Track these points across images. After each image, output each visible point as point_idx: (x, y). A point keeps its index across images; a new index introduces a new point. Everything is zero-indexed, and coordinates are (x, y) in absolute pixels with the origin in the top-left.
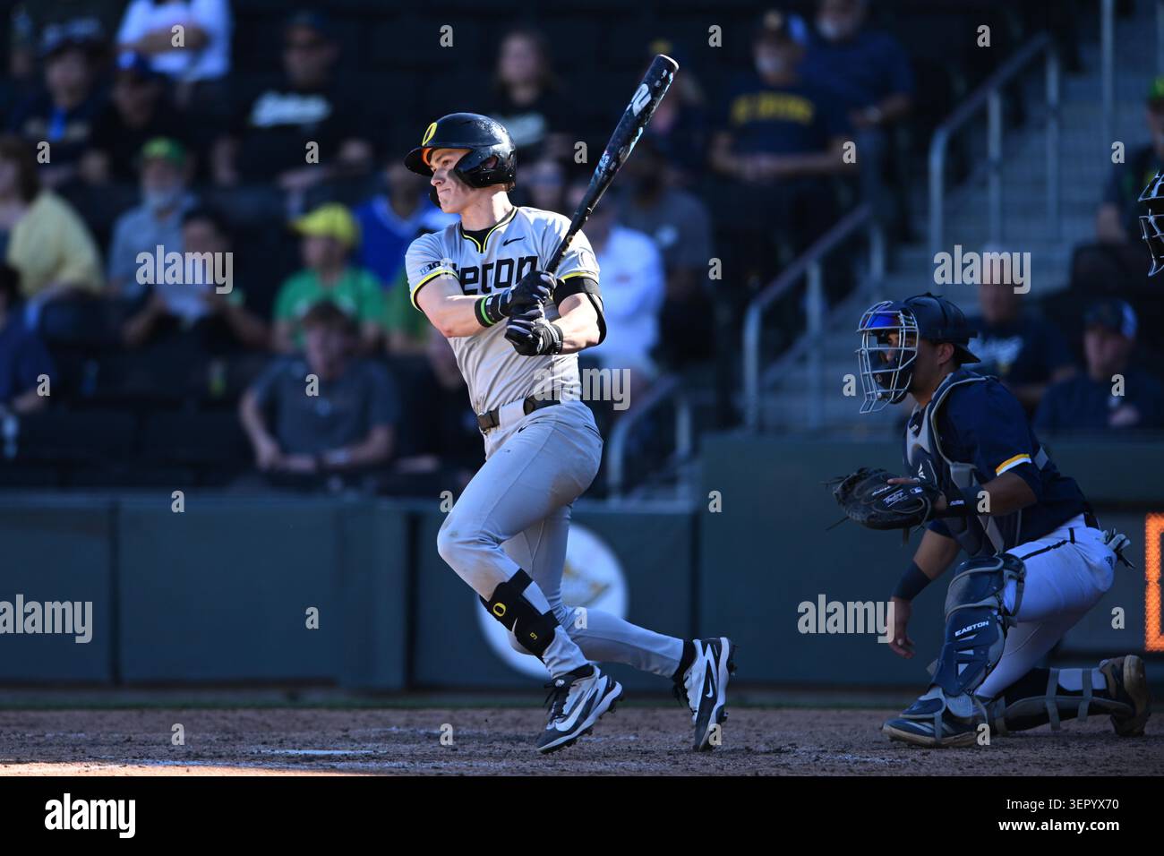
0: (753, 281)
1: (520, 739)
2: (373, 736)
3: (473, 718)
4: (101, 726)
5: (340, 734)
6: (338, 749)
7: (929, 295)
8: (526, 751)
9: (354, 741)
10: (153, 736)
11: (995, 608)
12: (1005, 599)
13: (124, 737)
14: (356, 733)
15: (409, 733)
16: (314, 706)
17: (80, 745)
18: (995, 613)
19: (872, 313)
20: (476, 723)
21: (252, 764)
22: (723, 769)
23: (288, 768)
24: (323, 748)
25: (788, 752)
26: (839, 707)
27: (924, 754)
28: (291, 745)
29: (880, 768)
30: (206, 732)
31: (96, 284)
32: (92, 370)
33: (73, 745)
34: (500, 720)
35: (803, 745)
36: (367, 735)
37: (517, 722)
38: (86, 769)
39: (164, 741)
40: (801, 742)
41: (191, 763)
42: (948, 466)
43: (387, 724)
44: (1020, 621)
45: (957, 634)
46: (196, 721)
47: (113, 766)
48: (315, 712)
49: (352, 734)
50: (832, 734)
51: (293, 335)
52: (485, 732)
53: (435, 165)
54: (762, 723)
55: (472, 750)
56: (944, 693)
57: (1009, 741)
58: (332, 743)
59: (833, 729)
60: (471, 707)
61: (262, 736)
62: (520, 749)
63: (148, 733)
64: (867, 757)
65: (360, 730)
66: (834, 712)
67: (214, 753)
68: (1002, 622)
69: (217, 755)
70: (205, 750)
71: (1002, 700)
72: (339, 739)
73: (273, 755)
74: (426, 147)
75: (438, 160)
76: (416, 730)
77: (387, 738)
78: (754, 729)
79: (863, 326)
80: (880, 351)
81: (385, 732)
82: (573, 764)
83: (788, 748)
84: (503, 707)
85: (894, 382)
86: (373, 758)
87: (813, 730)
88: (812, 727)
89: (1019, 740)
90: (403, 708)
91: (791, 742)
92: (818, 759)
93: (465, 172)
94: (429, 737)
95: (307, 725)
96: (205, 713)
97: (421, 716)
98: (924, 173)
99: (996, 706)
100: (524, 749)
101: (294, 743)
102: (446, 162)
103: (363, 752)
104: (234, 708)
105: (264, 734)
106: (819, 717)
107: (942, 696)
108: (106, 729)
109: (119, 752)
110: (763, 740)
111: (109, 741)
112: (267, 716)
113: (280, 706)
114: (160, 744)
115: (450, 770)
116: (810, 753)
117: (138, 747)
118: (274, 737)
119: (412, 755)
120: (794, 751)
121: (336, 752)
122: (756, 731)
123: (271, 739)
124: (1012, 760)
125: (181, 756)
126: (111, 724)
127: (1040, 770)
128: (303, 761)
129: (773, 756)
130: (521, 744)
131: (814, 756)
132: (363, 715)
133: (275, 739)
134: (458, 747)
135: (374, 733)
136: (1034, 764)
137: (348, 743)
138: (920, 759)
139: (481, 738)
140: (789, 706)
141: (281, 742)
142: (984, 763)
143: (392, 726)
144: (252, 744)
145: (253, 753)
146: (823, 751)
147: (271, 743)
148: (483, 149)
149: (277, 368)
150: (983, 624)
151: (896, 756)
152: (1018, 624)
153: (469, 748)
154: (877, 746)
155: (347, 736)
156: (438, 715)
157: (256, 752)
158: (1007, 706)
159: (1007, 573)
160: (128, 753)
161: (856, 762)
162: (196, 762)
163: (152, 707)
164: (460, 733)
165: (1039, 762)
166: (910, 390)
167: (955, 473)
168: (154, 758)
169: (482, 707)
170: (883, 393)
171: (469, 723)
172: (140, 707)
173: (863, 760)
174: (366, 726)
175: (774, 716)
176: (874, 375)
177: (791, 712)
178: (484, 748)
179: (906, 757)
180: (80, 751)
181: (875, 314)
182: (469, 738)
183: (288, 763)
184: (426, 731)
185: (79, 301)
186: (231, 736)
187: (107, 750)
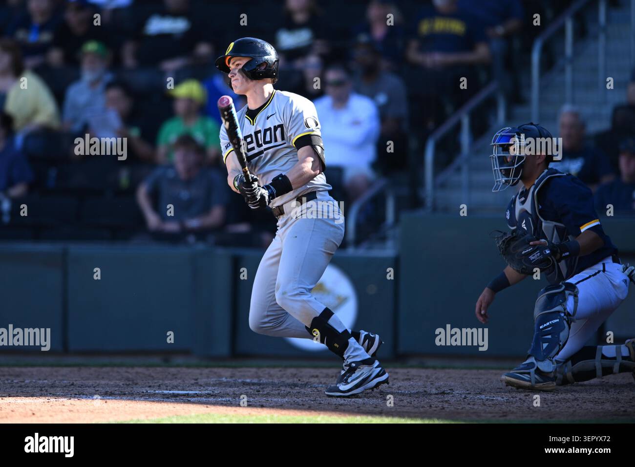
0: (431, 124)
1: (295, 385)
2: (212, 383)
3: (269, 373)
4: (57, 376)
5: (193, 382)
6: (192, 390)
7: (532, 124)
8: (299, 392)
9: (201, 386)
10: (86, 382)
11: (562, 312)
12: (567, 307)
13: (69, 383)
14: (202, 381)
15: (233, 381)
16: (178, 366)
17: (45, 387)
18: (563, 315)
19: (500, 134)
20: (271, 376)
21: (142, 399)
22: (411, 403)
23: (163, 401)
24: (183, 390)
25: (448, 394)
26: (478, 368)
27: (526, 396)
28: (165, 388)
29: (501, 403)
30: (117, 380)
31: (55, 124)
32: (53, 173)
33: (41, 387)
34: (285, 374)
35: (457, 390)
36: (209, 382)
37: (294, 376)
38: (48, 401)
39: (92, 385)
40: (456, 388)
41: (108, 398)
42: (542, 222)
43: (220, 376)
44: (577, 319)
45: (541, 327)
46: (111, 374)
47: (63, 399)
48: (179, 369)
49: (200, 381)
50: (474, 384)
51: (168, 154)
52: (276, 381)
53: (232, 66)
54: (434, 377)
55: (268, 391)
56: (536, 359)
57: (575, 388)
58: (188, 387)
59: (474, 381)
60: (268, 367)
61: (149, 383)
62: (295, 391)
63: (84, 380)
64: (494, 397)
65: (205, 380)
66: (475, 371)
67: (121, 392)
68: (567, 319)
69: (123, 393)
70: (116, 391)
71: (570, 363)
72: (192, 384)
73: (155, 394)
74: (228, 56)
75: (233, 63)
76: (236, 380)
77: (220, 384)
78: (429, 380)
79: (494, 142)
80: (503, 156)
81: (219, 381)
82: (326, 399)
83: (449, 391)
84: (286, 367)
85: (512, 173)
86: (212, 396)
87: (463, 381)
88: (463, 379)
89: (580, 387)
90: (229, 367)
91: (450, 388)
92: (465, 398)
93: (248, 71)
94: (244, 384)
95: (175, 377)
96: (116, 369)
97: (240, 372)
98: (528, 63)
99: (566, 366)
100: (298, 391)
101: (167, 386)
102: (238, 65)
103: (206, 392)
104: (133, 366)
105: (150, 381)
106: (466, 374)
107: (535, 361)
108: (60, 378)
109: (67, 391)
110: (434, 386)
111: (61, 385)
112: (151, 371)
113: (159, 366)
114: (90, 387)
115: (256, 403)
116: (461, 394)
117: (78, 388)
118: (155, 383)
119: (234, 394)
120: (452, 393)
121: (191, 392)
122: (430, 382)
123: (153, 384)
124: (576, 399)
125: (102, 393)
126: (63, 376)
127: (592, 405)
128: (172, 397)
129: (440, 396)
130: (296, 388)
131: (463, 396)
132: (206, 371)
133: (156, 384)
134: (260, 389)
135: (213, 381)
136: (589, 401)
137: (198, 387)
138: (524, 398)
139: (273, 384)
140: (449, 368)
141: (159, 386)
142: (560, 401)
143: (222, 377)
144: (142, 387)
145: (143, 392)
146: (469, 394)
147: (154, 387)
148: (258, 58)
149: (158, 172)
150: (556, 321)
151: (510, 397)
152: (577, 321)
153: (266, 391)
154: (499, 390)
155: (197, 383)
156: (250, 371)
157: (145, 392)
158: (572, 366)
159: (567, 292)
160: (72, 392)
161: (487, 400)
162: (110, 397)
163: (86, 366)
164: (262, 382)
165: (592, 400)
166: (520, 178)
167: (545, 226)
168: (86, 395)
169: (274, 367)
170: (505, 180)
171: (267, 376)
172: (79, 366)
173: (491, 398)
174: (208, 377)
175: (441, 373)
176: (501, 170)
177: (451, 371)
178: (275, 390)
179: (516, 397)
180: (45, 391)
181: (501, 135)
182: (267, 385)
183: (163, 398)
184: (242, 380)
185: (46, 134)
186: (131, 383)
187: (60, 390)
